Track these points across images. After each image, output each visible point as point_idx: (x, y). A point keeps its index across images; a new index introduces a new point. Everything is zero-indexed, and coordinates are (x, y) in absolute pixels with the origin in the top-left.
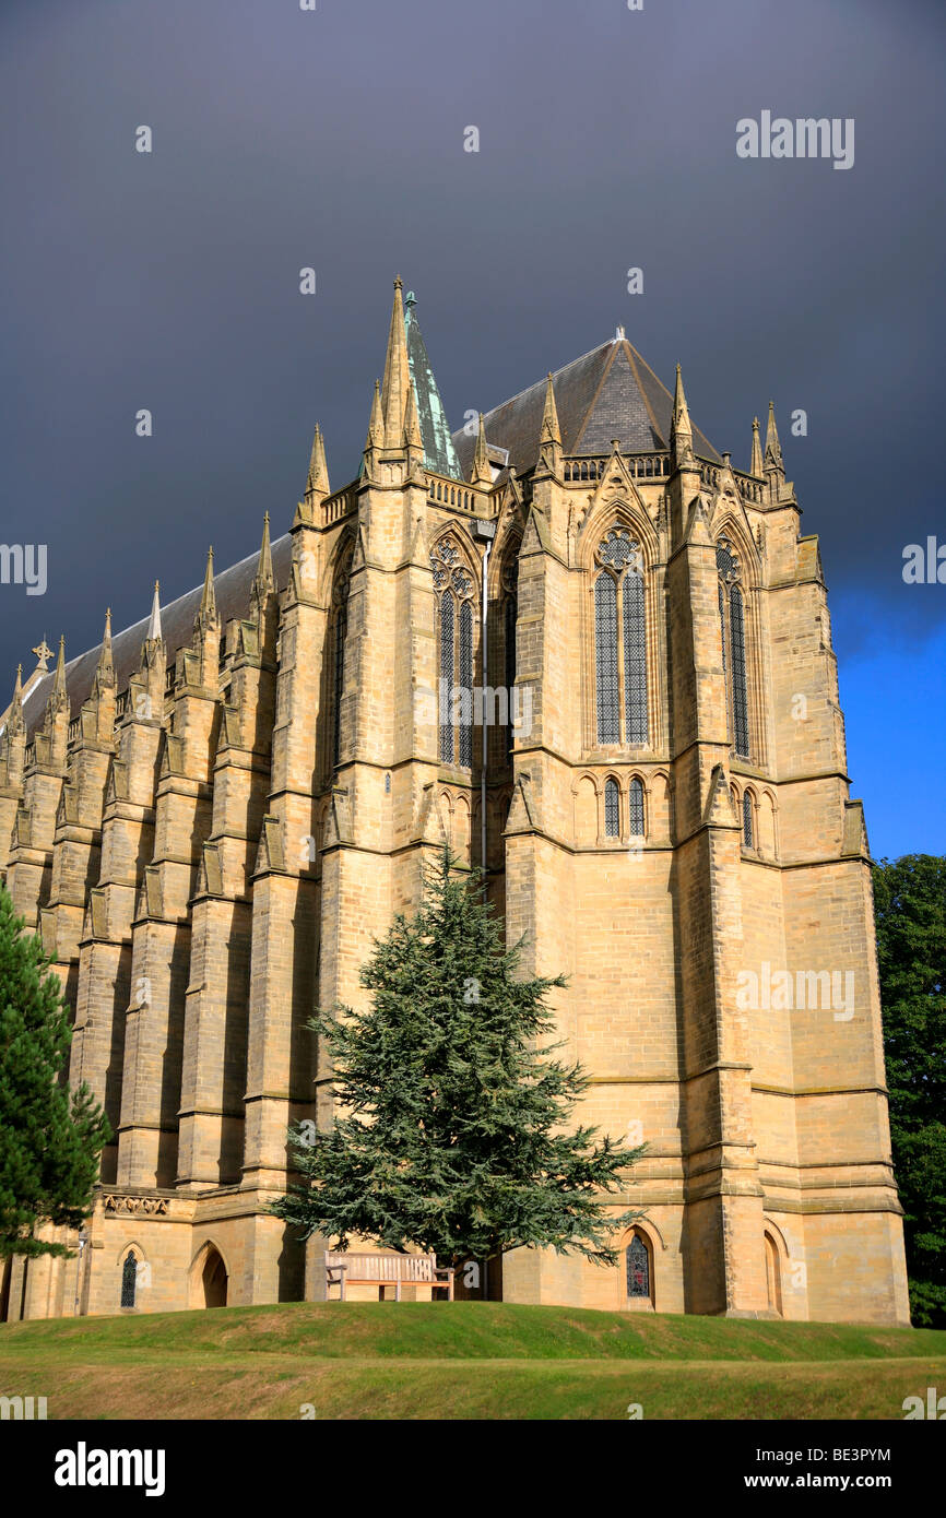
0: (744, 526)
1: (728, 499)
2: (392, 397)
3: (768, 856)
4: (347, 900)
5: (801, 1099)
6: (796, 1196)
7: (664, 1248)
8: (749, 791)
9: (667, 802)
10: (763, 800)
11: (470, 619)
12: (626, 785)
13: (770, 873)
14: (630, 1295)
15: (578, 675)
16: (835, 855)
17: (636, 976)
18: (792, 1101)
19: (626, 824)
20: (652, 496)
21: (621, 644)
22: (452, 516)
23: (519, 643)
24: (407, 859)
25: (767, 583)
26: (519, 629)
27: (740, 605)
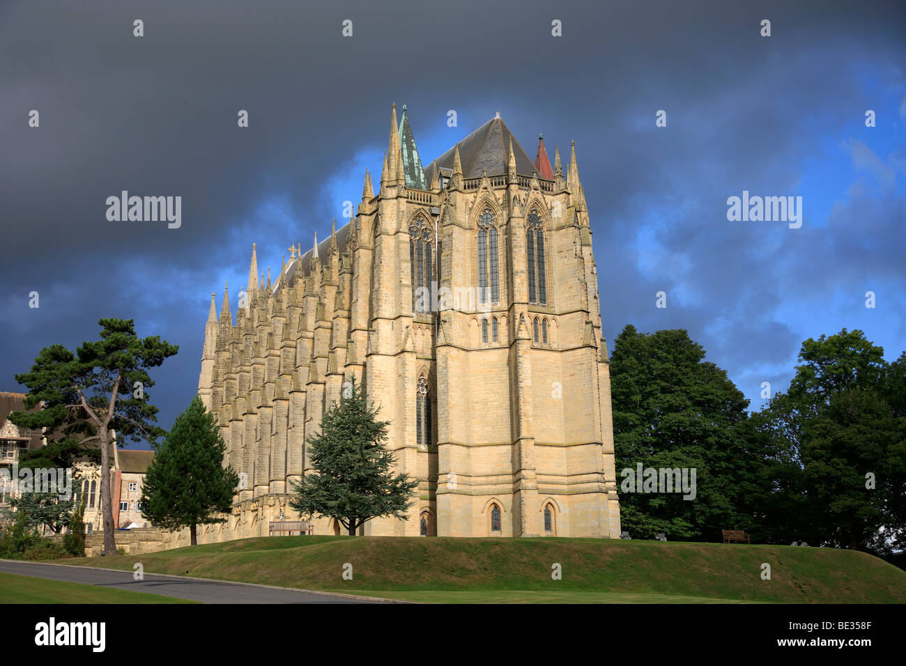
0: (543, 203)
1: (536, 192)
2: (392, 157)
3: (554, 346)
4: (375, 376)
5: (567, 448)
6: (565, 488)
7: (505, 511)
8: (545, 320)
9: (507, 327)
10: (552, 323)
11: (431, 250)
12: (490, 321)
13: (555, 354)
14: (493, 530)
15: (470, 275)
16: (581, 345)
17: (494, 401)
18: (564, 449)
19: (490, 337)
20: (500, 194)
21: (488, 260)
22: (421, 207)
23: (442, 264)
24: (399, 358)
25: (555, 227)
26: (443, 258)
27: (542, 238)
